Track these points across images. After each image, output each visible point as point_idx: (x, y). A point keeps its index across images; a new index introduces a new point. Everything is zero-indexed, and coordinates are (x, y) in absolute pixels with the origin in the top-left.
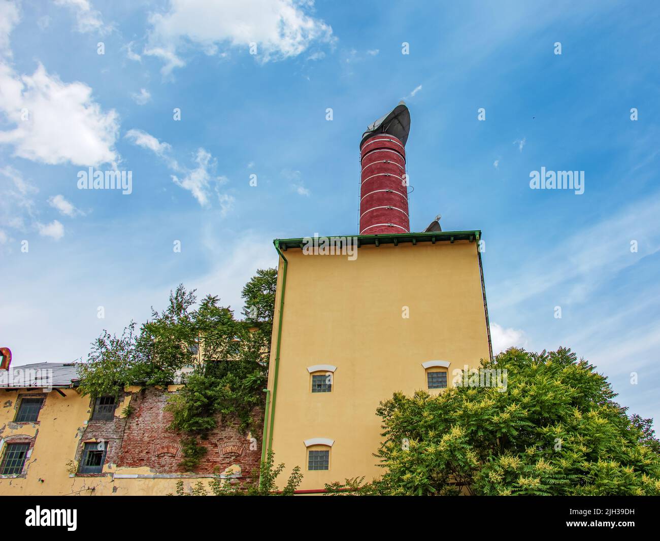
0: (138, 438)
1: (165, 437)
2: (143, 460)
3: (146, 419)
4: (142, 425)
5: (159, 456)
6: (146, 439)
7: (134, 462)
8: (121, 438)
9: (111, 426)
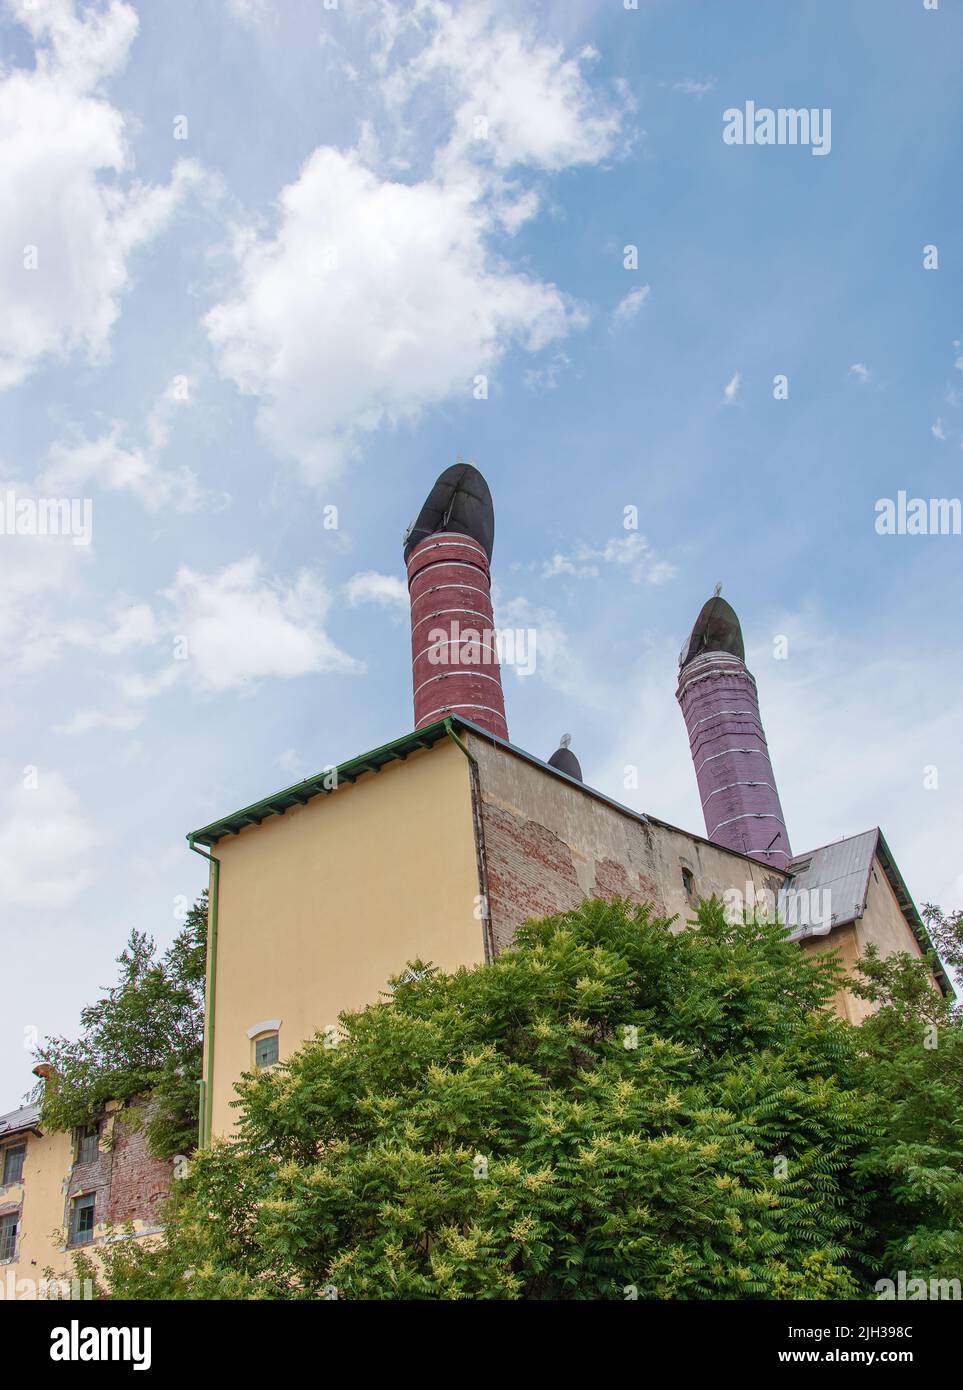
0: (127, 1179)
1: (155, 1170)
2: (134, 1210)
3: (134, 1146)
4: (129, 1158)
5: (151, 1201)
6: (136, 1178)
7: (126, 1214)
8: (109, 1183)
9: (97, 1167)
